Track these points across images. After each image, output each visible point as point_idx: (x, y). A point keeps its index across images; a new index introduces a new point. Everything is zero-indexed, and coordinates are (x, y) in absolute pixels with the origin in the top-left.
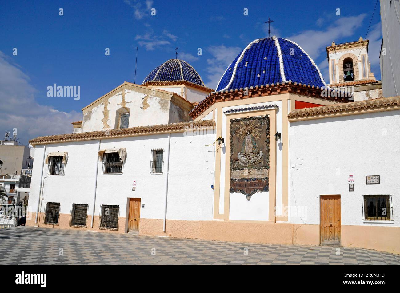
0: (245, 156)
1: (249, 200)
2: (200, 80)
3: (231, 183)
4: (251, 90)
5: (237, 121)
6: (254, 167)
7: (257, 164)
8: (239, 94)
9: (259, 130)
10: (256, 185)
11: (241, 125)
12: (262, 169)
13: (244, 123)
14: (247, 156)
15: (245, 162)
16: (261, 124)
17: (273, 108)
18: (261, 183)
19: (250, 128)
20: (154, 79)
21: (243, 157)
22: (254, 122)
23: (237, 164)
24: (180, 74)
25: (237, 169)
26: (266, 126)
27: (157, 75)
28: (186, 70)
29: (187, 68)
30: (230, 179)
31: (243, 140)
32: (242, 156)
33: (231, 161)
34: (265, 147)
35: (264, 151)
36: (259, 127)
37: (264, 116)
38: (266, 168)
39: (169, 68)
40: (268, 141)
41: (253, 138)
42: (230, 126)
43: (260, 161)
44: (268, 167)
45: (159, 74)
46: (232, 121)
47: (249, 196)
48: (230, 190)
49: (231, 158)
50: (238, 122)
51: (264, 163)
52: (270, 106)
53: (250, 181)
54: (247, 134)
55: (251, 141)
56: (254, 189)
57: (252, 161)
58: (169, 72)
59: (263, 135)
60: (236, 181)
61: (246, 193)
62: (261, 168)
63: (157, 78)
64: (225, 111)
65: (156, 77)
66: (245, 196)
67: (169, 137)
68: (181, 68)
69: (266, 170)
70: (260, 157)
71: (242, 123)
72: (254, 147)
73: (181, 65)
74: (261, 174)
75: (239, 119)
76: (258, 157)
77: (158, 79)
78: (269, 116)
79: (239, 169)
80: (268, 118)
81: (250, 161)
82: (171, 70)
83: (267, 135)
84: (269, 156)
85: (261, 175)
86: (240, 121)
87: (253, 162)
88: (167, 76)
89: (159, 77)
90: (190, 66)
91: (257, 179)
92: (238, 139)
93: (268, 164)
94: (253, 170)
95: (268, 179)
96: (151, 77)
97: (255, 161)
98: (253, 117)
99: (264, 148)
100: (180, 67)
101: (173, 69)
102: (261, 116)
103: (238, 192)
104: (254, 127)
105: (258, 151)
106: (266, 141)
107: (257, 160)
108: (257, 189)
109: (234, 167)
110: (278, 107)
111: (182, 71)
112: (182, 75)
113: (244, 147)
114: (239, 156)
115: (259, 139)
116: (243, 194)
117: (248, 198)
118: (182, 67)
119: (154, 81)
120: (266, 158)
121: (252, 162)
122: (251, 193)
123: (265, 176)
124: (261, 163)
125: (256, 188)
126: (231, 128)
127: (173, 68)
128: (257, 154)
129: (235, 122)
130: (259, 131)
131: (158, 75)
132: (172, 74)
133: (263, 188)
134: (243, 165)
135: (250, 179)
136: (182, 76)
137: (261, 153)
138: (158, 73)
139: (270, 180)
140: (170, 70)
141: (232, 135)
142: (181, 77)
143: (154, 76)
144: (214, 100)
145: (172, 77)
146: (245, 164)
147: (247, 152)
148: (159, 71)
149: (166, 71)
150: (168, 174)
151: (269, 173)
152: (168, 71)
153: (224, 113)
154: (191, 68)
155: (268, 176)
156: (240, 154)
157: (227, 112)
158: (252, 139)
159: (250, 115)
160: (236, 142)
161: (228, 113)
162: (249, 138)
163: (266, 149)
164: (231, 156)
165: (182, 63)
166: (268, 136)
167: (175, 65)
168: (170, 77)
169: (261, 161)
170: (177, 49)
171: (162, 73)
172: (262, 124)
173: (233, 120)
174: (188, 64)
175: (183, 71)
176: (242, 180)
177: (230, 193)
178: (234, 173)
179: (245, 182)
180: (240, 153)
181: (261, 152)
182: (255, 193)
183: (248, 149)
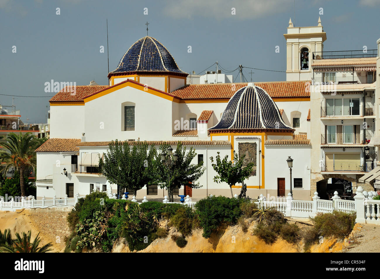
0: (245, 160)
1: (248, 179)
4: (248, 130)
5: (242, 144)
8: (242, 131)
12: (253, 166)
17: (258, 139)
18: (253, 172)
19: (248, 147)
22: (249, 145)
24: (161, 62)
26: (255, 147)
27: (139, 61)
31: (244, 153)
36: (252, 148)
37: (254, 143)
39: (148, 53)
40: (256, 154)
41: (249, 152)
44: (256, 166)
45: (142, 61)
46: (239, 144)
51: (254, 163)
52: (256, 138)
54: (246, 150)
59: (254, 151)
63: (140, 64)
67: (206, 149)
68: (160, 53)
71: (244, 145)
72: (249, 156)
73: (159, 50)
77: (142, 67)
80: (256, 143)
82: (152, 56)
88: (149, 63)
92: (242, 152)
93: (256, 164)
98: (249, 143)
102: (252, 143)
104: (250, 147)
105: (251, 158)
110: (260, 139)
111: (161, 57)
115: (252, 153)
121: (249, 163)
122: (249, 176)
123: (254, 169)
125: (251, 174)
126: (239, 147)
127: (153, 53)
128: (251, 160)
132: (154, 62)
133: (253, 174)
138: (139, 59)
139: (257, 171)
141: (239, 150)
142: (162, 64)
148: (140, 56)
149: (147, 57)
150: (207, 167)
151: (256, 168)
152: (149, 57)
153: (235, 138)
159: (248, 141)
162: (247, 152)
163: (255, 157)
166: (256, 152)
167: (153, 49)
168: (153, 65)
171: (144, 59)
172: (253, 146)
181: (253, 159)
182: (251, 176)
183: (247, 157)
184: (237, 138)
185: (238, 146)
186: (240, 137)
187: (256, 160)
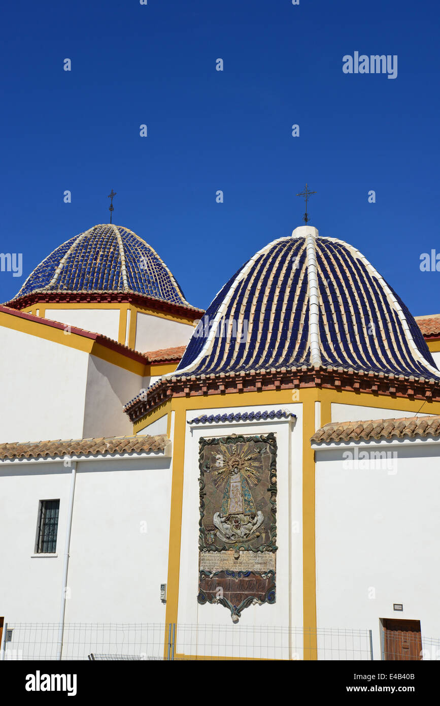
0: (228, 519)
1: (236, 622)
2: (172, 285)
3: (201, 580)
4: (241, 377)
5: (213, 442)
6: (246, 545)
7: (253, 539)
8: (218, 384)
9: (256, 464)
10: (250, 586)
11: (221, 452)
12: (262, 552)
13: (227, 448)
14: (231, 522)
15: (230, 533)
16: (259, 452)
17: (283, 419)
18: (260, 585)
19: (238, 459)
20: (50, 284)
21: (225, 522)
22: (247, 446)
23: (212, 536)
24: (119, 272)
25: (213, 548)
26: (269, 457)
27: (58, 271)
28: (134, 260)
29: (138, 253)
30: (199, 572)
31: (225, 485)
32: (223, 519)
33: (200, 530)
34: (268, 502)
35: (265, 511)
36: (255, 459)
37: (266, 435)
38: (271, 548)
39: (89, 252)
40: (274, 491)
41: (245, 480)
42: (200, 453)
43: (258, 534)
44: (274, 550)
45: (65, 271)
46: (202, 441)
47: (237, 612)
48: (199, 597)
49: (200, 524)
50: (216, 444)
51: (267, 537)
52: (280, 414)
53: (240, 576)
54: (233, 473)
55: (239, 488)
56: (247, 596)
57: (242, 531)
58: (90, 264)
59: (264, 476)
60: (211, 576)
61: (230, 604)
62: (261, 548)
63: (58, 280)
64: (190, 420)
65: (56, 276)
66: (228, 611)
67: (74, 471)
68: (122, 254)
69: (271, 553)
70: (258, 524)
71: (223, 447)
72: (245, 500)
73: (121, 247)
74: (260, 562)
75: (218, 440)
76: (254, 524)
77: (61, 284)
78: (275, 435)
79: (217, 550)
80: (274, 440)
81: (238, 532)
82: (96, 259)
83: (271, 477)
84: (275, 523)
85: (261, 564)
86: (218, 444)
87: (245, 534)
88: (83, 275)
89: (64, 278)
90: (147, 245)
91: (252, 572)
92: (215, 482)
93: (274, 542)
94: (245, 552)
95: (273, 573)
96: (44, 276)
97: (248, 532)
98: (245, 436)
99: (266, 504)
100: (118, 251)
101: (99, 258)
102: (259, 435)
103: (215, 602)
104: (246, 458)
105: (253, 510)
106: (269, 490)
107: (252, 531)
108: (254, 596)
109: (206, 543)
110: (294, 416)
111: (123, 263)
112: (124, 273)
113: (227, 501)
114: (217, 520)
115: (256, 485)
116: (225, 606)
117: (235, 617)
118: (125, 252)
119: (52, 288)
120: (270, 527)
121: (243, 534)
122: (241, 604)
123: (268, 567)
124: (260, 538)
125: (250, 595)
126: (202, 457)
127: (101, 253)
128: (252, 518)
129: (209, 444)
130: (255, 467)
131: (61, 273)
132: (98, 273)
133: (264, 594)
134: (224, 539)
135: (240, 572)
136: (125, 277)
137: (260, 517)
138: (61, 266)
139: (278, 576)
140: (91, 260)
141: (202, 474)
142: (122, 278)
143: (51, 275)
144: (168, 393)
145: (97, 280)
146: (229, 538)
147: (232, 510)
148: (63, 261)
149: (82, 261)
150: (69, 556)
151: (275, 560)
152: (86, 260)
153: (188, 422)
154: (150, 250)
155: (274, 568)
156: (219, 516)
157: (193, 421)
158: (242, 484)
159: (239, 431)
160: (210, 488)
161: (194, 425)
162: (235, 481)
163: (269, 506)
164: (201, 520)
165: (125, 236)
166: (274, 479)
167: (105, 245)
168: (93, 279)
169: (260, 532)
170: (112, 195)
171: (72, 266)
172: (261, 452)
173: (205, 441)
174: (141, 240)
175: (126, 261)
176: (223, 574)
177: (199, 605)
178: (206, 558)
179: (230, 578)
180: (218, 513)
181: (259, 513)
182: (249, 605)
183: (235, 506)
184: (197, 421)
185: (198, 457)
186: (209, 413)
187: (275, 522)
